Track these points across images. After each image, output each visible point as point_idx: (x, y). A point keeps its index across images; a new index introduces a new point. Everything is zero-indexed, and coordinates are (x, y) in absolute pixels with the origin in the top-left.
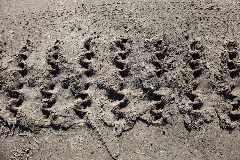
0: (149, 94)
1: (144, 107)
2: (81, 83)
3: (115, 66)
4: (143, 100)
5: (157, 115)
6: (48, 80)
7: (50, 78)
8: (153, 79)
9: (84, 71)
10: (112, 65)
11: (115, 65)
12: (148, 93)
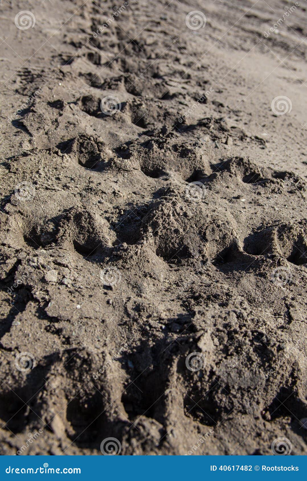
0: (161, 343)
1: (84, 320)
2: (165, 155)
3: (249, 232)
4: (126, 319)
5: (33, 403)
6: (159, 116)
7: (165, 119)
8: (249, 359)
9: (203, 167)
10: (251, 222)
11: (255, 233)
12: (165, 339)
